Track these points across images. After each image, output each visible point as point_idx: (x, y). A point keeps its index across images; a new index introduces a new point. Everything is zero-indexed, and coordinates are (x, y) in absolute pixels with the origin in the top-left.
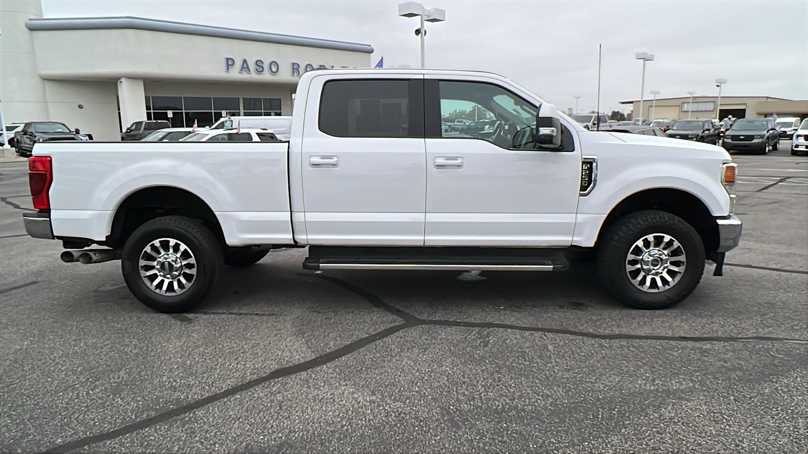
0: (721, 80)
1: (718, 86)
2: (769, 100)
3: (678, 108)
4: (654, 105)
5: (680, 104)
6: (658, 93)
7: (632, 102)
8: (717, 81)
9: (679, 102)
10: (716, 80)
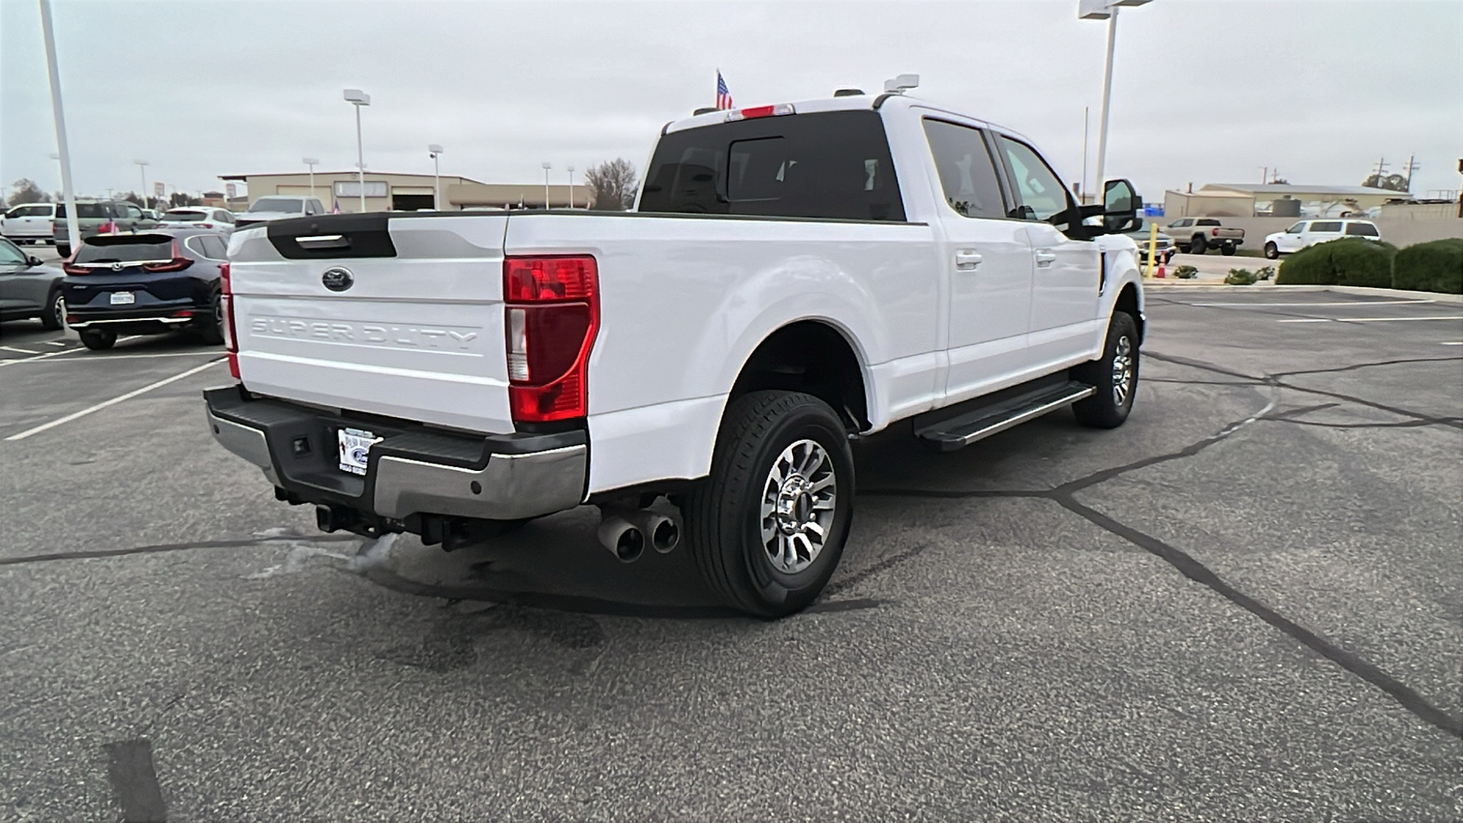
0: (438, 146)
1: (432, 156)
2: (464, 182)
3: (328, 190)
4: (312, 184)
5: (331, 184)
6: (316, 162)
7: (244, 178)
8: (431, 148)
9: (331, 179)
10: (430, 146)
